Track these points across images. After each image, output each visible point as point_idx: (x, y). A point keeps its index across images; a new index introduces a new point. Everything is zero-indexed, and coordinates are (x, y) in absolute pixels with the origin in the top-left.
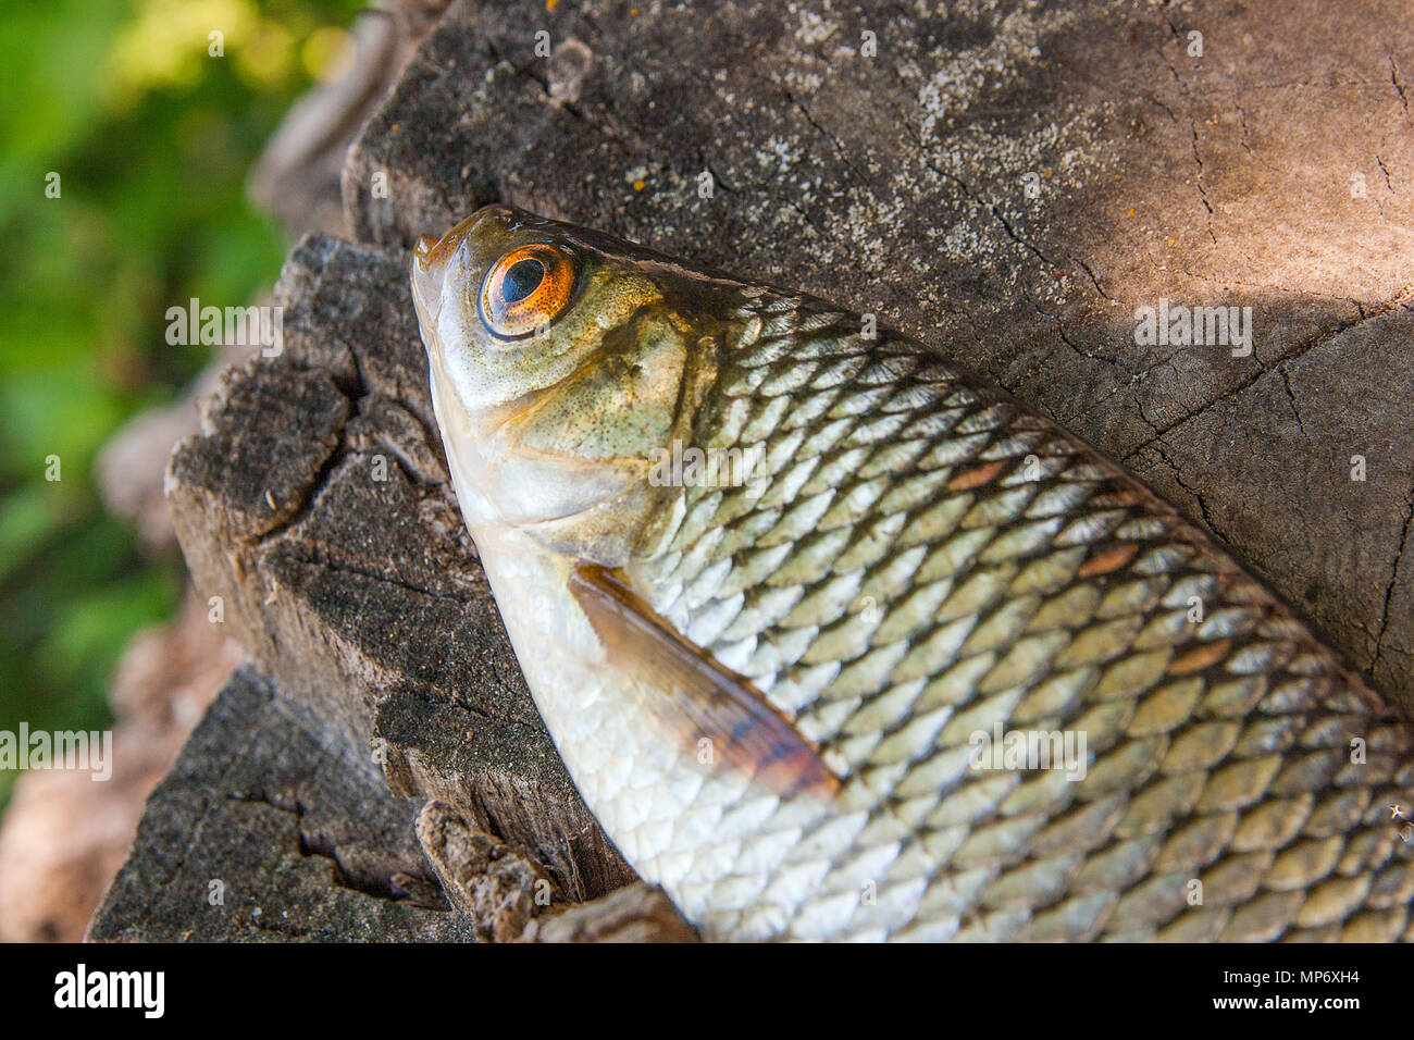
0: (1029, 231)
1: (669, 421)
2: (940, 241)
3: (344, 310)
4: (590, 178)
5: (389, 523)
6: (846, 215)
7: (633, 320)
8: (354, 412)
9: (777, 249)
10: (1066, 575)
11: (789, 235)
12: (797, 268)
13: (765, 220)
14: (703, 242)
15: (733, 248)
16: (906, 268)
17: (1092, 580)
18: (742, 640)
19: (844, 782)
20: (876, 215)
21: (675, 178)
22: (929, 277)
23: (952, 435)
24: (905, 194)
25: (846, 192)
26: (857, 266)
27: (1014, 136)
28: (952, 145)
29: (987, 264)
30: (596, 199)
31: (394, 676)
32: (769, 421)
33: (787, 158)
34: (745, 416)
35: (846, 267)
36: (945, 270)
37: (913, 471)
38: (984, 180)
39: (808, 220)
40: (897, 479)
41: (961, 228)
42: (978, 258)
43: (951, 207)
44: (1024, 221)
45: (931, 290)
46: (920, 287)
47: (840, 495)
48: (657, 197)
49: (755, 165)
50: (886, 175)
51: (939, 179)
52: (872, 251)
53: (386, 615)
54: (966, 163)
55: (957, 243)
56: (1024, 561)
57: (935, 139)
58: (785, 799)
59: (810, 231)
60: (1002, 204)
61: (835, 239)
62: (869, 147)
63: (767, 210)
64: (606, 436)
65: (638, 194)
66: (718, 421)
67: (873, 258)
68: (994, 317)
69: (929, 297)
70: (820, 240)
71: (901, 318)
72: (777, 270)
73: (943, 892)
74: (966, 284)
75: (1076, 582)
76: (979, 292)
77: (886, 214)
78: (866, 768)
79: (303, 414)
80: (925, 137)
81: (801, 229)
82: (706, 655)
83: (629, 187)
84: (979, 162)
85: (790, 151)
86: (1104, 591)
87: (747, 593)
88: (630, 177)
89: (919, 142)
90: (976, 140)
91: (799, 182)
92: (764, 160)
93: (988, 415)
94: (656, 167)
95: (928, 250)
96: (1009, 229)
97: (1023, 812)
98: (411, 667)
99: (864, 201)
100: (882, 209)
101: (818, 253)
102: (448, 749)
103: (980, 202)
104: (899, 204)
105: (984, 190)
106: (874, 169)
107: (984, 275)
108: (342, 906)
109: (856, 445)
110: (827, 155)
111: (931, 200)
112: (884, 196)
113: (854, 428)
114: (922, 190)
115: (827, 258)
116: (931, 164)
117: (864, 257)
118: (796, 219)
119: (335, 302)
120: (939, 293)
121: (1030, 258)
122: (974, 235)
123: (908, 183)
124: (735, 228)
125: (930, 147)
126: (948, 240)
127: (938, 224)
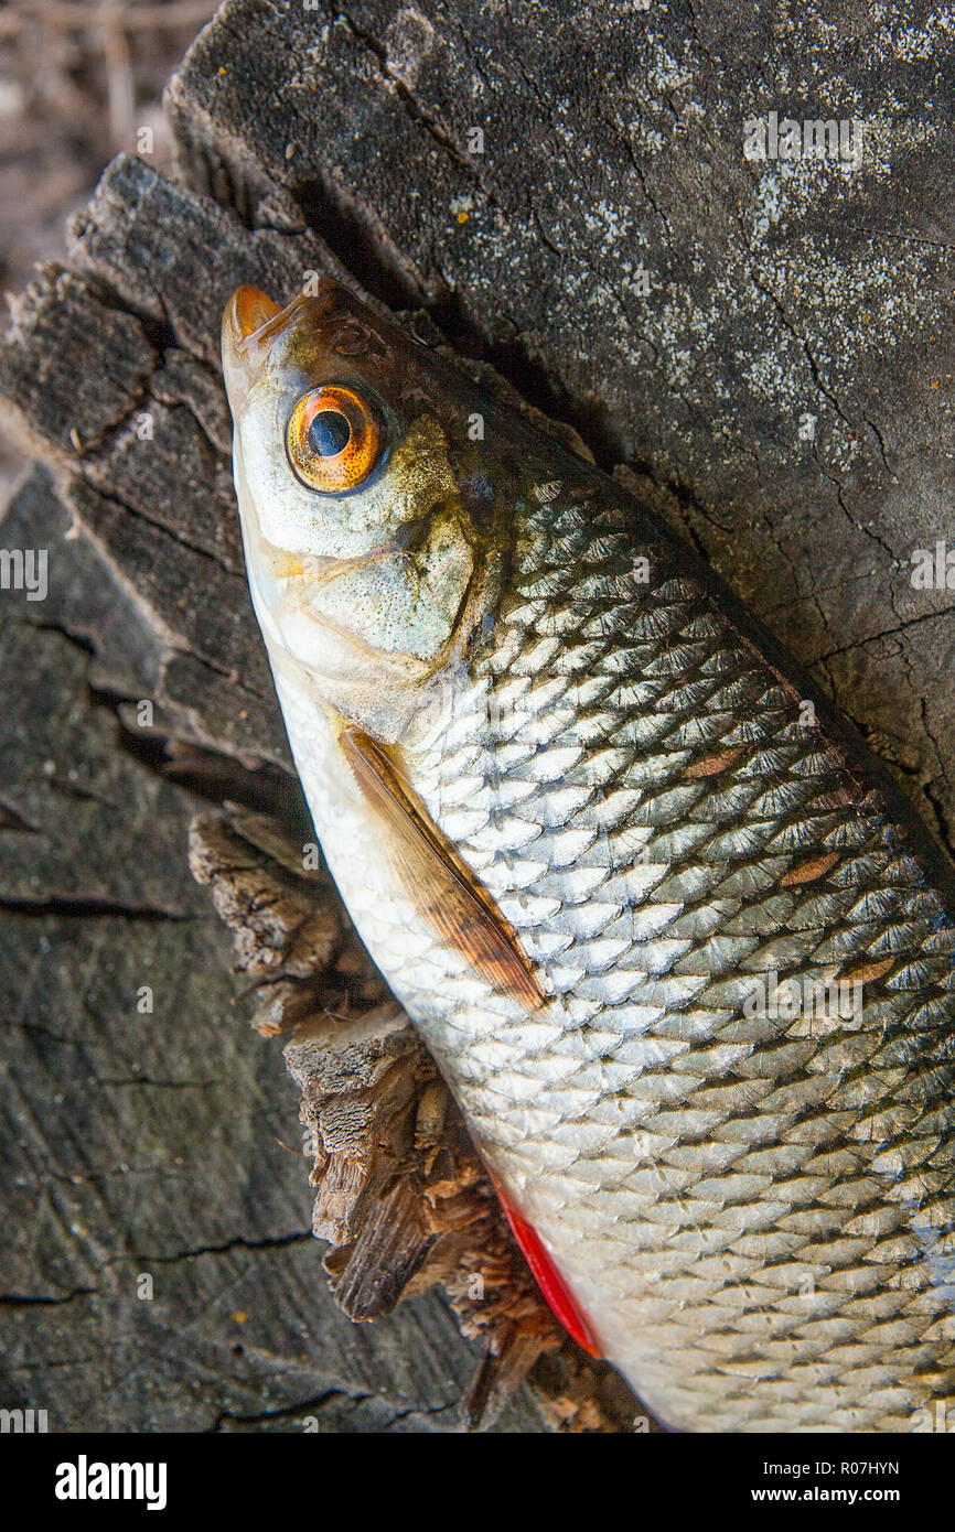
0: (834, 380)
2: (746, 365)
3: (157, 255)
4: (415, 194)
6: (660, 312)
7: (428, 516)
8: (160, 363)
9: (588, 332)
10: (768, 882)
11: (602, 321)
12: (602, 359)
13: (583, 293)
14: (517, 303)
15: (544, 316)
16: (708, 389)
17: (790, 889)
19: (547, 1000)
20: (690, 319)
21: (500, 220)
22: (726, 405)
23: (698, 710)
24: (722, 305)
25: (665, 286)
26: (661, 373)
27: (844, 260)
28: (780, 258)
29: (785, 407)
30: (418, 223)
32: (536, 659)
33: (613, 228)
34: (516, 649)
35: (650, 373)
36: (744, 401)
37: (654, 747)
38: (804, 310)
39: (623, 308)
40: (641, 751)
41: (769, 358)
42: (778, 396)
43: (763, 332)
44: (830, 369)
45: (725, 423)
46: (717, 415)
47: (589, 753)
48: (477, 239)
49: (580, 226)
50: (707, 278)
51: (759, 296)
52: (679, 362)
53: (176, 579)
54: (790, 283)
55: (765, 373)
56: (737, 862)
57: (765, 247)
59: (623, 322)
60: (815, 342)
61: (645, 338)
62: (698, 239)
63: (584, 283)
64: (388, 628)
65: (459, 228)
66: (492, 645)
67: (679, 371)
68: (781, 468)
69: (722, 430)
70: (630, 334)
71: (692, 445)
72: (583, 356)
74: (760, 425)
75: (774, 890)
76: (771, 436)
77: (699, 321)
78: (568, 994)
79: (111, 359)
80: (755, 243)
81: (614, 318)
83: (452, 218)
84: (803, 286)
85: (617, 223)
86: (799, 902)
87: (493, 813)
88: (454, 206)
89: (748, 245)
90: (805, 256)
91: (621, 260)
92: (591, 223)
94: (482, 199)
95: (733, 374)
96: (815, 370)
99: (681, 303)
100: (698, 315)
101: (626, 350)
103: (793, 334)
104: (715, 313)
105: (799, 322)
106: (698, 267)
107: (780, 418)
109: (610, 708)
110: (654, 236)
111: (748, 319)
112: (701, 300)
113: (612, 687)
114: (740, 305)
115: (634, 358)
116: (754, 277)
117: (670, 366)
118: (612, 304)
119: (148, 244)
120: (733, 427)
121: (827, 411)
122: (780, 370)
123: (728, 292)
124: (551, 296)
125: (758, 254)
126: (754, 367)
127: (746, 347)
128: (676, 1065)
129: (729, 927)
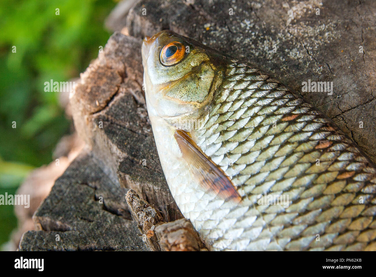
0: (313, 53)
1: (207, 93)
2: (288, 53)
3: (123, 54)
4: (195, 25)
5: (129, 113)
6: (263, 43)
7: (200, 65)
8: (123, 82)
9: (243, 50)
10: (312, 148)
11: (247, 47)
12: (248, 56)
13: (241, 42)
14: (223, 46)
15: (231, 48)
16: (278, 59)
17: (319, 150)
18: (220, 156)
19: (243, 198)
20: (271, 44)
21: (218, 28)
22: (284, 63)
23: (285, 106)
24: (280, 39)
25: (264, 36)
26: (265, 57)
27: (312, 26)
28: (295, 27)
29: (301, 61)
30: (195, 31)
31: (125, 155)
32: (235, 96)
33: (249, 26)
34: (228, 94)
35: (262, 57)
36: (289, 61)
37: (273, 114)
38: (303, 38)
39: (253, 43)
40: (268, 116)
41: (295, 50)
42: (298, 59)
43: (292, 44)
44: (312, 50)
45: (284, 66)
46: (281, 65)
47: (252, 119)
48: (212, 33)
49: (240, 27)
50: (276, 33)
51: (290, 36)
52: (269, 54)
53: (124, 138)
54: (298, 32)
55: (294, 54)
56: (300, 143)
57: (291, 25)
58: (226, 201)
59: (253, 46)
60: (307, 45)
61: (260, 49)
62: (272, 25)
63: (242, 39)
64: (189, 95)
65: (207, 31)
66: (221, 95)
67: (270, 56)
68: (301, 75)
69: (284, 68)
70: (255, 49)
71: (275, 73)
72: (243, 56)
73: (267, 231)
74: (294, 66)
75: (314, 150)
76: (298, 68)
77: (274, 44)
78: (250, 194)
79: (109, 81)
80: (288, 24)
81: (250, 45)
82: (209, 159)
83: (205, 29)
84: (302, 32)
85: (250, 24)
86: (322, 154)
87: (223, 143)
88: (205, 26)
89: (286, 25)
90: (302, 26)
91: (252, 32)
92: (243, 25)
93: (295, 101)
94: (213, 24)
95: (285, 55)
96: (308, 52)
97: (292, 212)
98: (130, 153)
99: (269, 40)
100: (274, 42)
101: (254, 52)
102: (137, 176)
103: (301, 43)
104: (278, 41)
105: (302, 41)
106: (273, 31)
107: (299, 64)
108: (104, 216)
109: (258, 106)
110: (260, 26)
111: (287, 42)
112: (274, 39)
113: (258, 101)
114: (285, 38)
115: (257, 54)
116: (288, 32)
117: (267, 55)
118: (250, 42)
119: (121, 51)
120: (287, 67)
121: (313, 61)
122: (298, 52)
123: (282, 36)
124: (232, 43)
125: (289, 27)
126: (291, 53)
127: (288, 48)
128: (288, 211)
129: (301, 160)
